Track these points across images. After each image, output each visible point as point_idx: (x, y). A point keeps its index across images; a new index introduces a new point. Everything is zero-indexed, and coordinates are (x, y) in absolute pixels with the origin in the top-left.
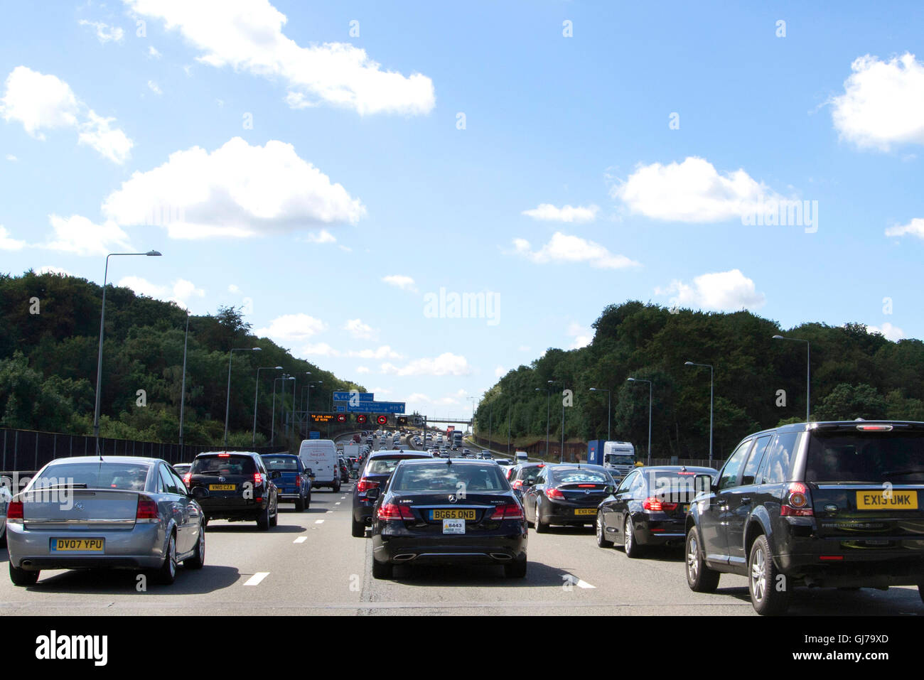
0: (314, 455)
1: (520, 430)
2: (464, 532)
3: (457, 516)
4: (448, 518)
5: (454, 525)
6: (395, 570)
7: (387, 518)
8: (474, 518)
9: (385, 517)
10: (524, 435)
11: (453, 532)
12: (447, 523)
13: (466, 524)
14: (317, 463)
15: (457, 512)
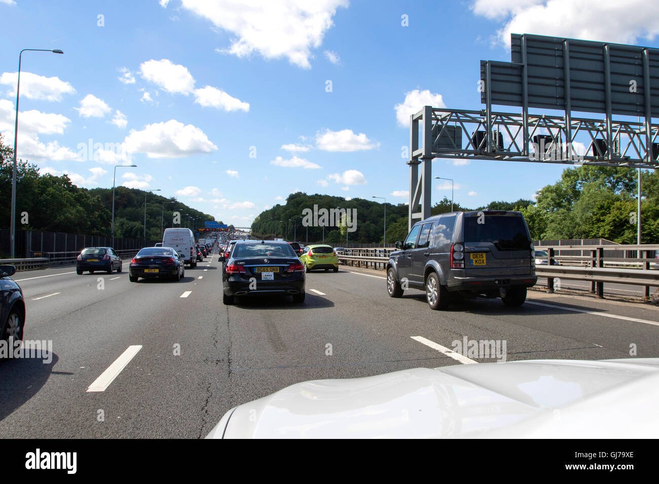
0: (174, 240)
1: (265, 232)
2: (273, 279)
3: (269, 271)
4: (265, 272)
5: (268, 276)
6: (235, 301)
7: (231, 272)
8: (278, 271)
9: (230, 272)
10: (266, 234)
11: (266, 279)
12: (264, 274)
13: (274, 275)
14: (177, 246)
15: (269, 269)
